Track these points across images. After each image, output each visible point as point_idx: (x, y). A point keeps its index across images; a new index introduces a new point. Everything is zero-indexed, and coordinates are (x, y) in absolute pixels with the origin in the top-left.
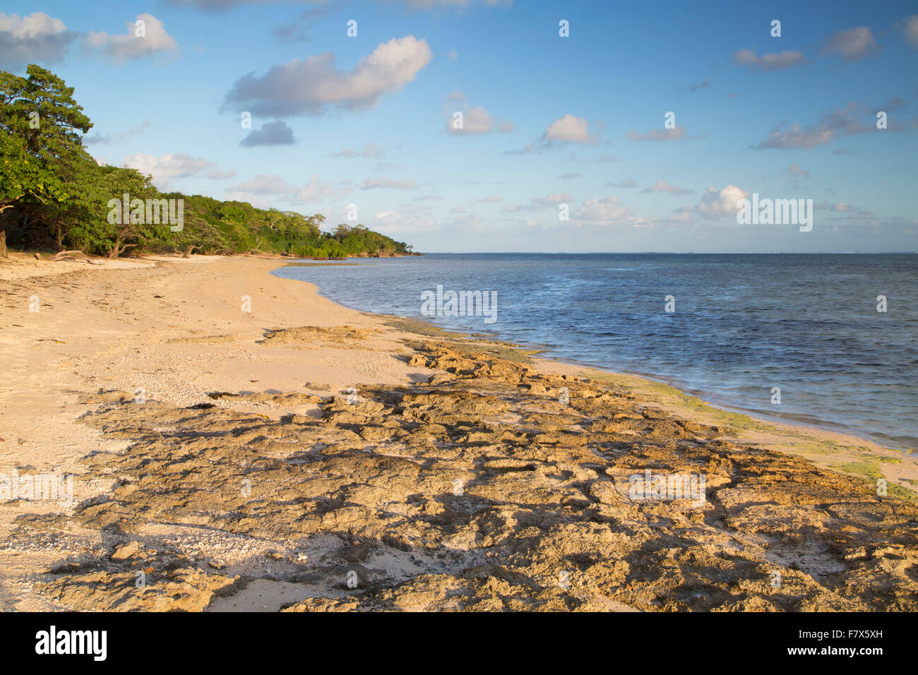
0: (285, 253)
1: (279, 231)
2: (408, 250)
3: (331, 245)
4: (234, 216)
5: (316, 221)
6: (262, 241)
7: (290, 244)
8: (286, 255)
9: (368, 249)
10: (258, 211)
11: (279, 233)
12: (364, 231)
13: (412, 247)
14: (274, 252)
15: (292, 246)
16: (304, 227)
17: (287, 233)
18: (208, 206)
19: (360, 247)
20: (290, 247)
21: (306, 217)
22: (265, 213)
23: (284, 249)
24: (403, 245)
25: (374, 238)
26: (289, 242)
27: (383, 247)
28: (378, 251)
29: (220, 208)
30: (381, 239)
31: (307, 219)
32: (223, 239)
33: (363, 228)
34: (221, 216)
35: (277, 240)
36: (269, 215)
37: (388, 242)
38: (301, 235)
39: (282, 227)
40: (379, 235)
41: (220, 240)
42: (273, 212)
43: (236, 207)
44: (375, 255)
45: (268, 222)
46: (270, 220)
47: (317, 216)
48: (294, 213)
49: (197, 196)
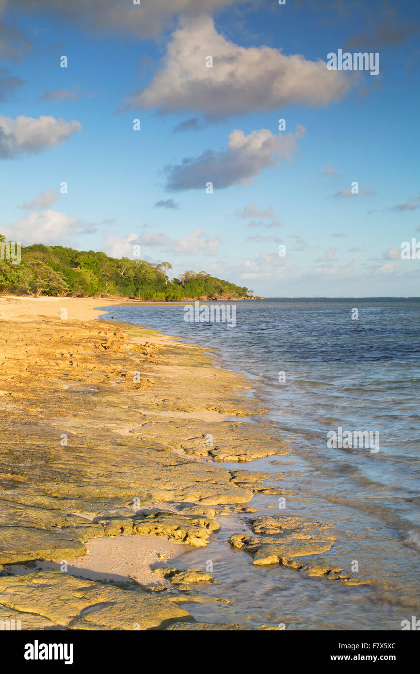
0: (133, 296)
1: (129, 277)
2: (249, 294)
3: (174, 289)
4: (88, 264)
5: (163, 268)
6: (110, 285)
7: (137, 289)
8: (134, 298)
9: (207, 293)
10: (111, 260)
11: (128, 279)
12: (206, 277)
13: (253, 291)
14: (121, 296)
15: (140, 291)
16: (151, 274)
17: (136, 279)
18: (67, 255)
19: (200, 291)
20: (137, 292)
21: (154, 265)
22: (117, 261)
23: (133, 293)
24: (245, 289)
25: (214, 284)
26: (137, 287)
27: (221, 291)
28: (216, 295)
29: (77, 258)
30: (219, 284)
31: (155, 267)
32: (65, 283)
33: (206, 275)
34: (77, 264)
35: (127, 285)
36: (120, 263)
37: (226, 287)
38: (149, 281)
39: (132, 273)
40: (218, 280)
41: (62, 284)
42: (125, 260)
43: (90, 256)
44: (214, 298)
45: (119, 269)
46: (120, 267)
47: (165, 264)
48: (143, 262)
49: (58, 247)
